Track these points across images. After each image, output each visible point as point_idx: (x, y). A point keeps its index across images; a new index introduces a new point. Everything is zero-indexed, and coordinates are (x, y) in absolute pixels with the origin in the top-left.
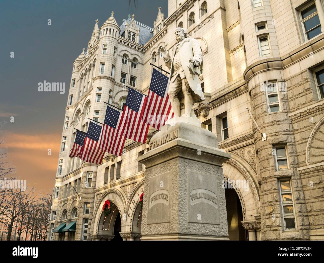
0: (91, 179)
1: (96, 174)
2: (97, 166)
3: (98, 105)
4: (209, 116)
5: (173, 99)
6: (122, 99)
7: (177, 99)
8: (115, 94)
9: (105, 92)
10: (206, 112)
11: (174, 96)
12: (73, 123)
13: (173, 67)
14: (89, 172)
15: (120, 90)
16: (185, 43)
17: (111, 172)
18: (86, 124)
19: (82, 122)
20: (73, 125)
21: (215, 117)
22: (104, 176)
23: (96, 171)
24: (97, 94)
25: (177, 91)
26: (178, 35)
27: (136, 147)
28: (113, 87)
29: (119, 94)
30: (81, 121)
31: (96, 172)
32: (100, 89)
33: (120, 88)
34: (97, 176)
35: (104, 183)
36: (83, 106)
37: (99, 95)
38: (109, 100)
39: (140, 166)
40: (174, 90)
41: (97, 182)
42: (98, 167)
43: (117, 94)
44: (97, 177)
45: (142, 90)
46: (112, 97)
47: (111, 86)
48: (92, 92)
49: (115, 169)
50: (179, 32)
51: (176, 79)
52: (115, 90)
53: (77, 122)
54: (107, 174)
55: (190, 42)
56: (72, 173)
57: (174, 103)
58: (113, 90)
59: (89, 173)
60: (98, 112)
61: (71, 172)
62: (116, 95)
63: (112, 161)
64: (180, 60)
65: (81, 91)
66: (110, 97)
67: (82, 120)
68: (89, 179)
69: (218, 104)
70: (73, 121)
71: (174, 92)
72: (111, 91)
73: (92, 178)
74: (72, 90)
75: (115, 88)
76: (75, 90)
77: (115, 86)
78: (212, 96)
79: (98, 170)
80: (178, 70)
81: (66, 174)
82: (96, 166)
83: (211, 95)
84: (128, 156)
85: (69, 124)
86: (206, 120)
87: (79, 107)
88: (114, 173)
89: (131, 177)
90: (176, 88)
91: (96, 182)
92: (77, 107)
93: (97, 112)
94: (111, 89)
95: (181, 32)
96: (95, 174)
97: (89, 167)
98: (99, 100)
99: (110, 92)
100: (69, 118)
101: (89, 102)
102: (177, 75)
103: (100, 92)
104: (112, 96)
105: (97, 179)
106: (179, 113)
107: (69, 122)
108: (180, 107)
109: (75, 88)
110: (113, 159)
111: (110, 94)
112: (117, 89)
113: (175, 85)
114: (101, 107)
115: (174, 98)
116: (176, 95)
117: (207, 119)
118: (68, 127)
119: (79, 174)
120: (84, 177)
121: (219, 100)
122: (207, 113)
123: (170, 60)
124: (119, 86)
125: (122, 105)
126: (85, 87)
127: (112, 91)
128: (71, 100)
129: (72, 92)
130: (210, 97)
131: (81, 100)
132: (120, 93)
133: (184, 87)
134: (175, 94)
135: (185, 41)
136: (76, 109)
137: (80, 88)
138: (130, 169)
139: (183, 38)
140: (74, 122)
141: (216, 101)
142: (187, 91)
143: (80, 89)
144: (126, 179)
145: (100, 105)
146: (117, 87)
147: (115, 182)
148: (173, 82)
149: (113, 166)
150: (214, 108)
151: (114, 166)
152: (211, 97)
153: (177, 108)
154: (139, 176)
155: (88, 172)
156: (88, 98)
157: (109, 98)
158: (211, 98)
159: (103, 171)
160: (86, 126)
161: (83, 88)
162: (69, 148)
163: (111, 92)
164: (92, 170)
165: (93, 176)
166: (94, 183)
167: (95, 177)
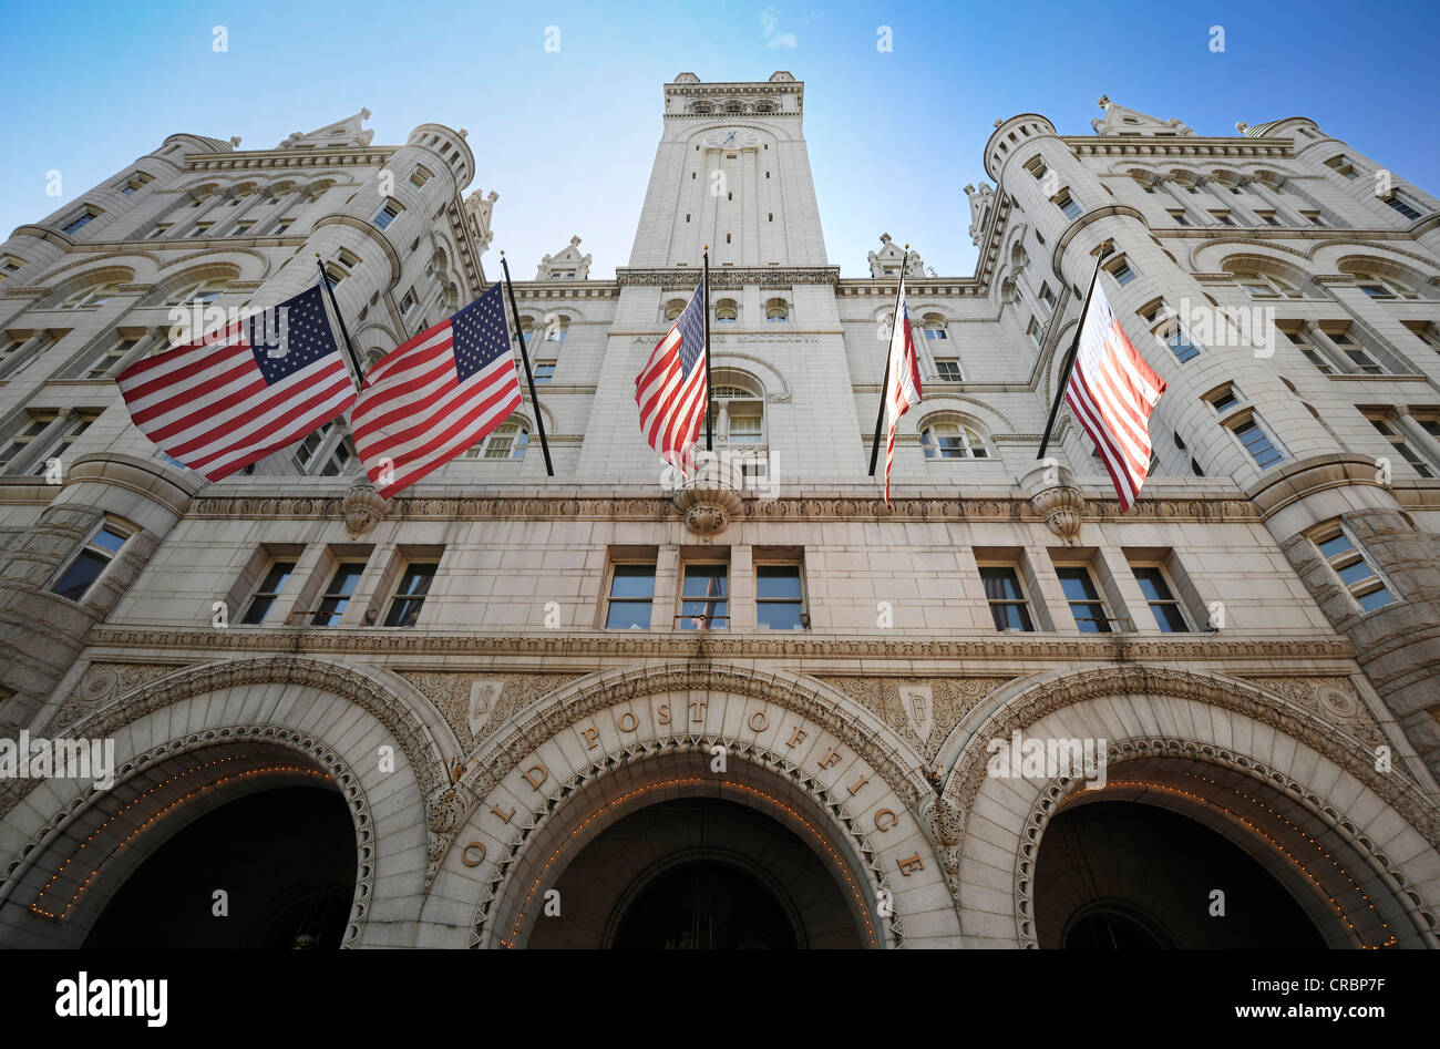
0: (106, 561)
1: (154, 551)
2: (182, 519)
9: (362, 283)
14: (112, 521)
17: (310, 575)
19: (125, 313)
22: (234, 576)
23: (159, 533)
24: (328, 262)
30: (119, 310)
31: (157, 543)
32: (344, 260)
34: (156, 562)
36: (164, 267)
41: (131, 594)
42: (187, 523)
44: (150, 568)
59: (104, 529)
63: (355, 528)
65: (162, 225)
67: (131, 309)
68: (87, 552)
70: (42, 287)
73: (115, 559)
76: (125, 207)
79: (172, 538)
82: (175, 513)
86: (1070, 546)
91: (127, 587)
92: (104, 257)
96: (147, 548)
97: (134, 497)
103: (345, 267)
105: (144, 576)
109: (130, 203)
111: (369, 305)
117: (1076, 544)
126: (201, 224)
128: (81, 222)
136: (98, 258)
137: (165, 214)
140: (46, 292)
143: (159, 217)
147: (360, 634)
149: (354, 550)
150: (1102, 521)
151: (366, 554)
155: (106, 513)
157: (360, 314)
161: (189, 221)
164: (139, 520)
165: (127, 552)
166: (111, 589)
167: (138, 564)
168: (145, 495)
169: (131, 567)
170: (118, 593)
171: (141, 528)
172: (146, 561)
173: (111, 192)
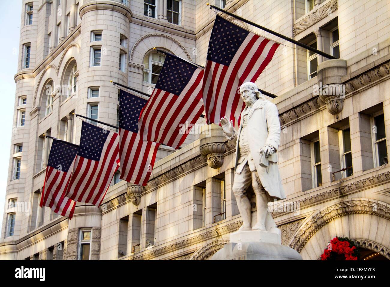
0: (89, 244)
1: (100, 233)
2: (102, 215)
3: (97, 73)
4: (344, 111)
5: (240, 198)
6: (149, 55)
7: (246, 198)
8: (132, 45)
9: (109, 43)
10: (337, 102)
11: (241, 195)
12: (37, 113)
13: (239, 148)
14: (83, 230)
15: (144, 34)
16: (256, 111)
17: (133, 229)
18: (69, 117)
19: (59, 111)
20: (36, 118)
21: (357, 115)
22: (118, 237)
23: (98, 225)
24: (91, 47)
25: (245, 188)
26: (246, 97)
27: (188, 173)
28: (127, 30)
29: (141, 44)
30: (57, 109)
31: (99, 230)
32: (97, 34)
33: (144, 28)
34: (102, 237)
35: (119, 253)
36: (58, 73)
37: (97, 50)
38: (120, 61)
39: (198, 217)
40: (240, 186)
41: (101, 252)
42: (104, 216)
43: (137, 44)
44: (102, 240)
45: (196, 30)
46: (126, 53)
47: (123, 27)
48: (78, 41)
49: (142, 223)
50: (247, 92)
51: (244, 169)
52: (132, 35)
53: (47, 110)
54: (124, 233)
55: (263, 110)
56: (42, 230)
57: (242, 205)
58: (127, 36)
59: (83, 232)
60: (98, 90)
61: (37, 228)
62: (135, 47)
63: (136, 203)
64: (247, 141)
65: (50, 34)
66: (122, 53)
67: (60, 107)
68: (82, 245)
69: (363, 85)
70: (36, 106)
71: (240, 189)
72: (123, 38)
73: (91, 243)
74: (28, 32)
75: (132, 30)
76: (35, 32)
77: (133, 25)
78: (349, 67)
79: (103, 224)
80: (246, 155)
81: (25, 234)
82: (99, 215)
83: (348, 65)
84: (172, 194)
85: (27, 114)
86: (337, 121)
87: (49, 73)
88: (140, 230)
89: (178, 241)
90: (244, 182)
91: (99, 250)
92: (43, 75)
93: (94, 90)
94: (123, 33)
95: (251, 91)
96: (97, 234)
97: (83, 217)
98: (96, 61)
99: (121, 41)
100: (24, 100)
101: (72, 64)
102: (245, 163)
103: (98, 43)
104: (127, 51)
105: (102, 243)
106: (249, 218)
107: (27, 110)
108: (251, 209)
109: (35, 28)
110: (138, 198)
111: (121, 47)
112: (136, 32)
113: (242, 178)
114: (103, 78)
115: (242, 197)
116: (244, 194)
117: (340, 119)
118: (25, 123)
119: (58, 234)
120: (70, 242)
121: (365, 77)
122: (340, 106)
123: (234, 137)
124: (142, 25)
125: (151, 68)
126: (59, 25)
127: (126, 38)
128: (28, 55)
129: (28, 36)
130: (346, 68)
131: (54, 58)
132: (145, 41)
133: (255, 184)
134: (243, 192)
135: (255, 108)
136: (42, 77)
137: (47, 26)
138: (176, 223)
139: (253, 100)
140: (39, 109)
141: (359, 79)
142: (260, 189)
143: (47, 30)
144: (167, 245)
145: (100, 73)
146: (138, 27)
147: (144, 253)
148: (239, 173)
149: (138, 214)
150: (354, 94)
151: (141, 214)
152: (349, 69)
153: (246, 212)
154: (197, 239)
155: (80, 228)
156: (70, 54)
157: (121, 55)
158: (349, 72)
159: (116, 228)
160: (69, 121)
161: (54, 27)
162: (32, 173)
163: (125, 42)
164: (89, 225)
165: (92, 239)
166: (94, 254)
167: (98, 240)
168: (86, 215)
169: (96, 243)
170: (97, 254)
171: (92, 227)
172: (100, 238)
173: (25, 29)
